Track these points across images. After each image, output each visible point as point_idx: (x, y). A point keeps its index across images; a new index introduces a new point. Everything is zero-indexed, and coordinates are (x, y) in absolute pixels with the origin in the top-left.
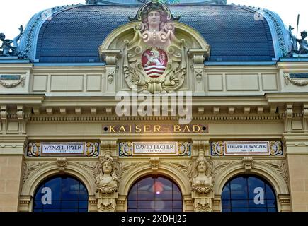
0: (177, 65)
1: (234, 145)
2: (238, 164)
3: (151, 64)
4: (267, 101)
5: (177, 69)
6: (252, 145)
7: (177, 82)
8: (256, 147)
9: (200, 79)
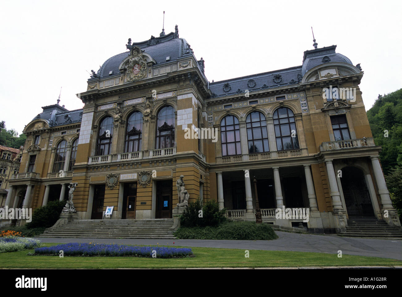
0: (143, 69)
1: (161, 95)
2: (162, 102)
3: (135, 70)
4: (168, 76)
5: (143, 70)
6: (167, 94)
7: (143, 75)
8: (168, 95)
9: (150, 73)
